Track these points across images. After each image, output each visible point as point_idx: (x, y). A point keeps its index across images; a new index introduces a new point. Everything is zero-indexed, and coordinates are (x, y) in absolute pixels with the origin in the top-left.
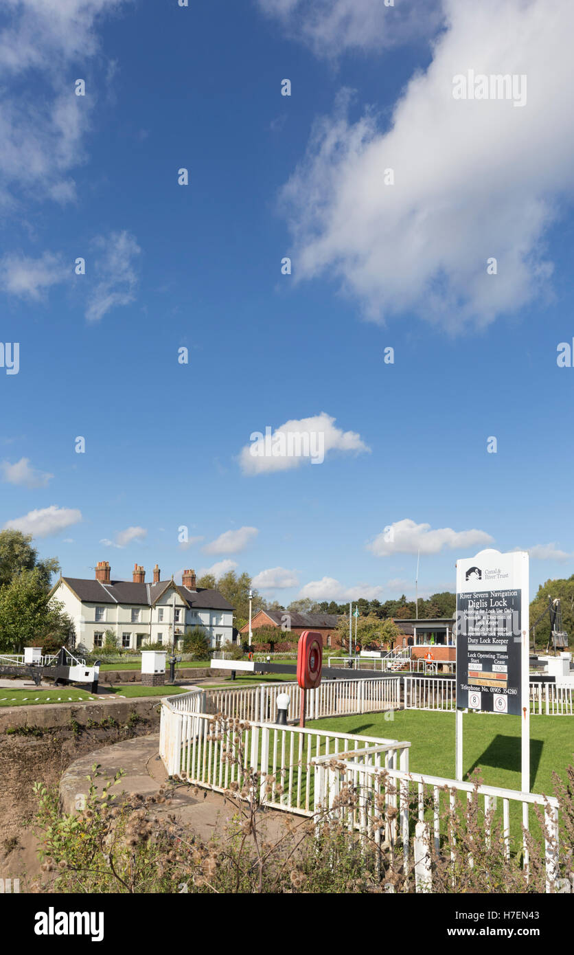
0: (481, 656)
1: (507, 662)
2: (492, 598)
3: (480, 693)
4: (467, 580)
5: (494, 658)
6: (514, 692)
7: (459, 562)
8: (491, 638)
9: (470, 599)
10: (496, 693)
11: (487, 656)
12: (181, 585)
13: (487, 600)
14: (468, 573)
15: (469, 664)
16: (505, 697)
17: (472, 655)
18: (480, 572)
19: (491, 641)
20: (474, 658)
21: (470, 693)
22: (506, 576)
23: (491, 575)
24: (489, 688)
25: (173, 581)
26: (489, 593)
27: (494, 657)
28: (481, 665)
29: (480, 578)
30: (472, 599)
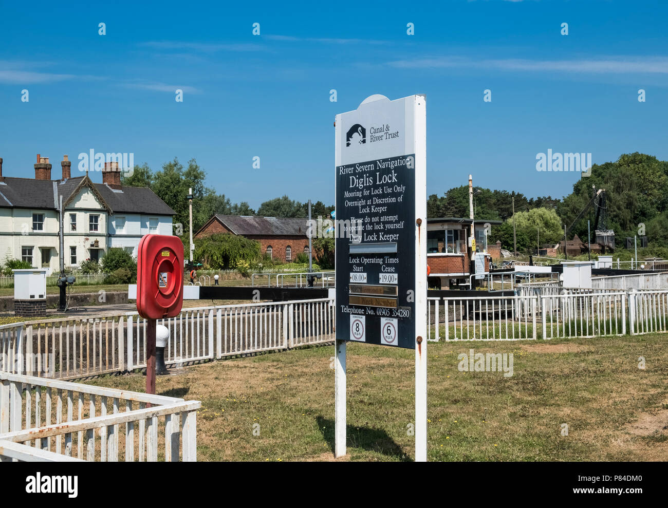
0: (366, 261)
1: (398, 269)
2: (378, 171)
3: (364, 317)
4: (348, 145)
5: (381, 263)
6: (406, 313)
7: (339, 118)
8: (377, 232)
9: (351, 175)
10: (384, 316)
11: (373, 261)
12: (101, 182)
13: (372, 174)
14: (349, 135)
15: (351, 274)
16: (395, 322)
17: (354, 261)
18: (364, 132)
19: (378, 237)
20: (358, 265)
21: (352, 318)
22: (396, 135)
23: (377, 135)
24: (374, 309)
25: (88, 178)
26: (374, 162)
27: (380, 261)
28: (365, 275)
29: (364, 142)
30: (354, 174)
